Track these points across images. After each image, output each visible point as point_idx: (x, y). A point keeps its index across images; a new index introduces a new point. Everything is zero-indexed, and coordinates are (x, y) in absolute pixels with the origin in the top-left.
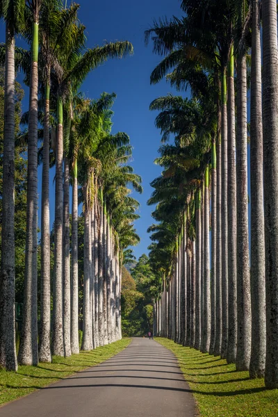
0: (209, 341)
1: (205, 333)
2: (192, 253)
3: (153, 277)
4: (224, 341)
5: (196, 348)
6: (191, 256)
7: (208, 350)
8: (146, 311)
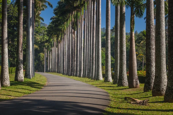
0: (82, 73)
1: (80, 70)
2: (75, 36)
3: (47, 38)
4: (88, 72)
5: (76, 76)
6: (74, 37)
7: (82, 76)
8: (40, 57)
